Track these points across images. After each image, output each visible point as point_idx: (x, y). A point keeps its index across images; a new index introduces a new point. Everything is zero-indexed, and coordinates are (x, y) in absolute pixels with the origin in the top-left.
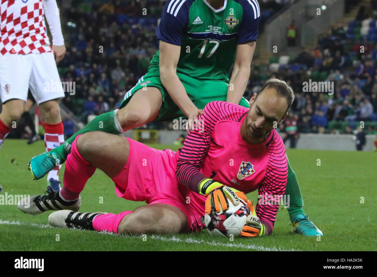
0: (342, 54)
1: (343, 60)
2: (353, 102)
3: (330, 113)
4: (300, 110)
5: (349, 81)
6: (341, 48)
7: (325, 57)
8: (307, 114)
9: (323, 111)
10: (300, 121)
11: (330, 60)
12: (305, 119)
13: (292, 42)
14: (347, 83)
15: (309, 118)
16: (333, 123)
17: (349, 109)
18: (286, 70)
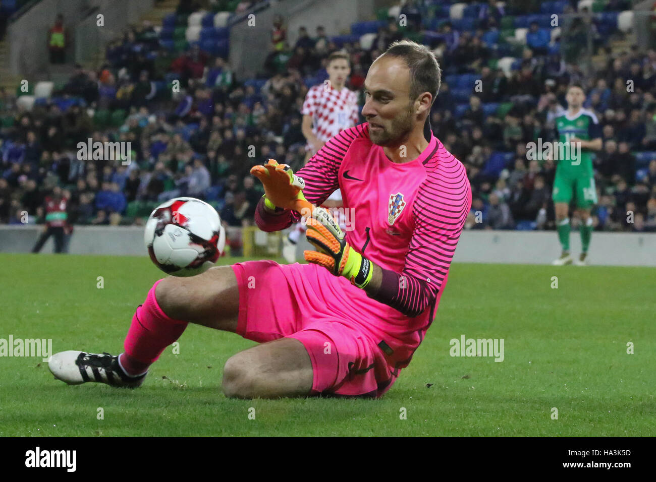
0: (151, 77)
1: (154, 87)
2: (173, 165)
3: (131, 186)
4: (74, 182)
5: (167, 127)
6: (149, 66)
7: (119, 83)
8: (88, 189)
9: (118, 182)
10: (74, 201)
11: (130, 88)
12: (85, 199)
13: (58, 56)
14: (161, 131)
15: (92, 196)
16: (136, 204)
17: (166, 177)
18: (48, 107)
